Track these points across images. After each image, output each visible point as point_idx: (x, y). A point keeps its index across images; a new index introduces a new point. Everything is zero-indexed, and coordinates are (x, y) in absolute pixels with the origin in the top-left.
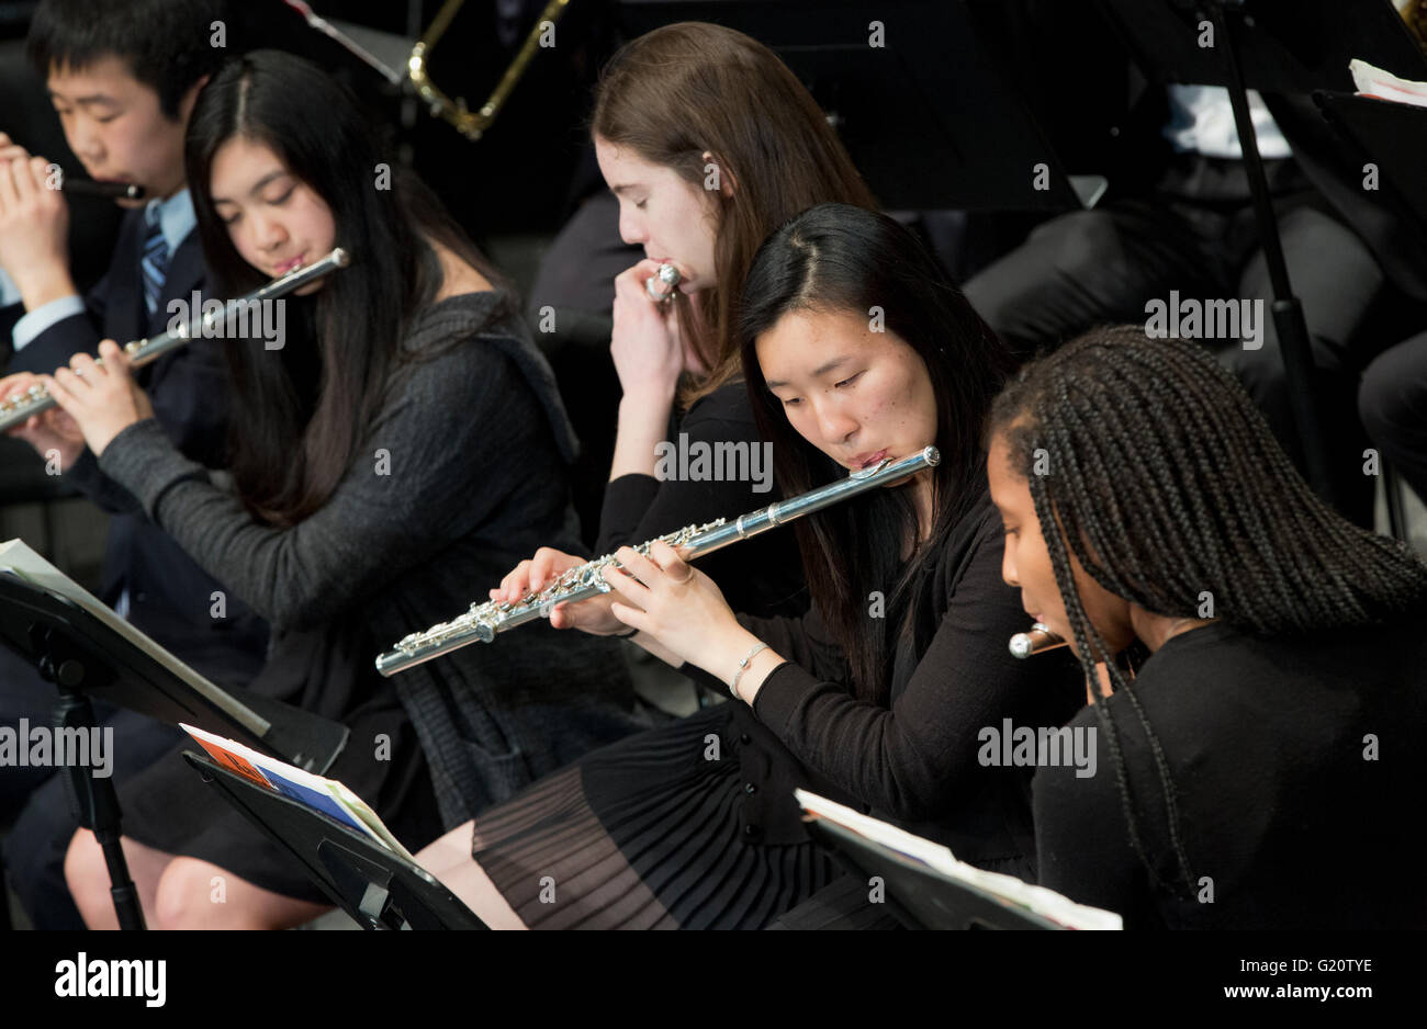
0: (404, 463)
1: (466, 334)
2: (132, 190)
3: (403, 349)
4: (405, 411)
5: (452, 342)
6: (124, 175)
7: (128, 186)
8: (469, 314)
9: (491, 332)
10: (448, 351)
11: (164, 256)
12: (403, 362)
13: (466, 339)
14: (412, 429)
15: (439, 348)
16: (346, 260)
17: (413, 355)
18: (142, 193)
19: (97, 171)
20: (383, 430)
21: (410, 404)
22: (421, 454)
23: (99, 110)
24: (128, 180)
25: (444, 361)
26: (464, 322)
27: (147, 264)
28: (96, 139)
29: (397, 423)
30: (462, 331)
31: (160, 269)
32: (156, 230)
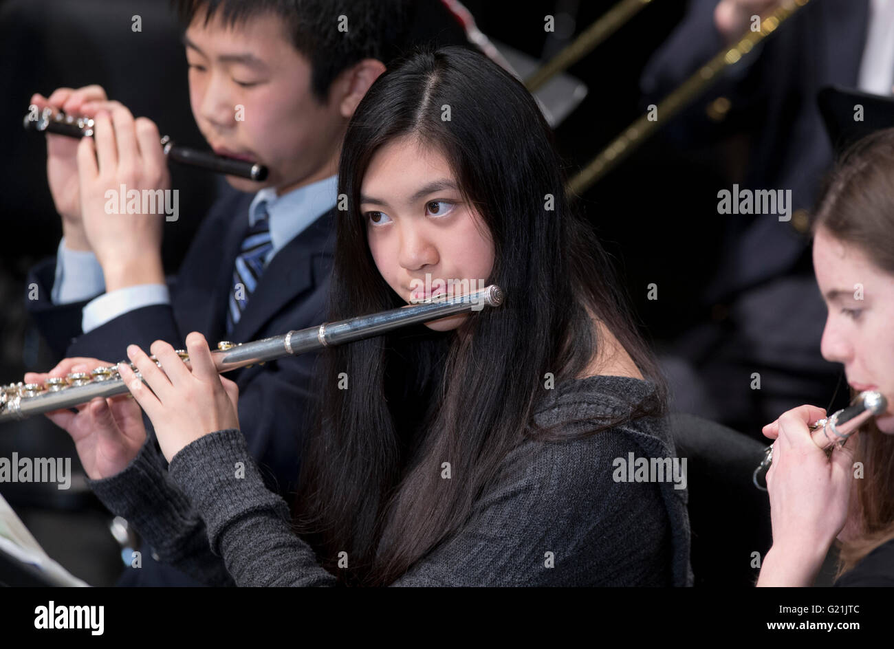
0: (506, 555)
1: (607, 423)
2: (255, 169)
3: (532, 422)
4: (521, 496)
5: (590, 428)
6: (250, 152)
7: (253, 164)
8: (615, 400)
9: (635, 427)
10: (581, 438)
11: (262, 259)
12: (529, 437)
13: (608, 429)
14: (524, 518)
15: (574, 431)
16: (498, 301)
17: (543, 431)
18: (264, 175)
19: (217, 141)
20: (489, 513)
21: (528, 489)
22: (529, 548)
23: (241, 72)
24: (252, 158)
25: (577, 449)
26: (607, 408)
27: (240, 264)
28: (228, 106)
29: (507, 508)
30: (603, 419)
31: (253, 273)
32: (262, 227)
